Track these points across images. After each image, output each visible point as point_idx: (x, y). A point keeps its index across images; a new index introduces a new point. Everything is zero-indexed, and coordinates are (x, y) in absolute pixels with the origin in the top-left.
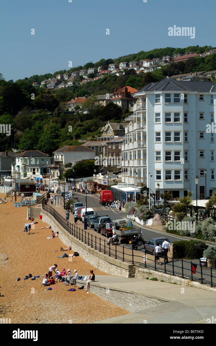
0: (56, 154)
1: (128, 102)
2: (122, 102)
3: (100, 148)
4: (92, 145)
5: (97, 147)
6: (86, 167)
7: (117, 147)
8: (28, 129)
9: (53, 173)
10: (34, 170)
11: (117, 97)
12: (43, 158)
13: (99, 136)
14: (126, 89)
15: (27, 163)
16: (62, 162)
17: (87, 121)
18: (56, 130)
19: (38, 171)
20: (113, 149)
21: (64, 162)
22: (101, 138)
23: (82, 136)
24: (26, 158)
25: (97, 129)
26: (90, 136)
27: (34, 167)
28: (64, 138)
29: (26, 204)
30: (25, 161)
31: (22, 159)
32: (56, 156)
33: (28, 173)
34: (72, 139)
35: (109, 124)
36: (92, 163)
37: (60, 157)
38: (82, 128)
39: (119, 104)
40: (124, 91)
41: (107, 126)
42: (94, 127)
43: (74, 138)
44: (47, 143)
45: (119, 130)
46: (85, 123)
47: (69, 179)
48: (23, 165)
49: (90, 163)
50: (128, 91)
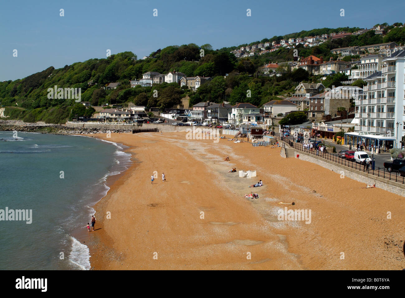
0: (266, 107)
1: (312, 68)
2: (308, 68)
3: (299, 102)
4: (293, 100)
5: (297, 101)
6: (297, 117)
7: (319, 102)
8: (236, 86)
9: (266, 121)
10: (249, 118)
11: (303, 63)
12: (254, 109)
13: (293, 93)
14: (311, 58)
16: (271, 112)
17: (283, 81)
18: (259, 87)
19: (253, 119)
20: (315, 103)
21: (273, 112)
22: (295, 94)
23: (280, 93)
24: (241, 108)
25: (291, 88)
26: (285, 93)
27: (249, 116)
28: (266, 94)
29: (262, 145)
30: (241, 111)
31: (238, 110)
32: (266, 108)
33: (243, 120)
34: (271, 95)
35: (302, 84)
36: (302, 113)
37: (270, 108)
38: (279, 86)
39: (306, 69)
40: (309, 59)
41: (300, 85)
42: (288, 86)
43: (273, 94)
44: (253, 98)
45: (310, 89)
46: (281, 83)
47: (284, 126)
48: (238, 113)
49: (300, 113)
50: (313, 59)
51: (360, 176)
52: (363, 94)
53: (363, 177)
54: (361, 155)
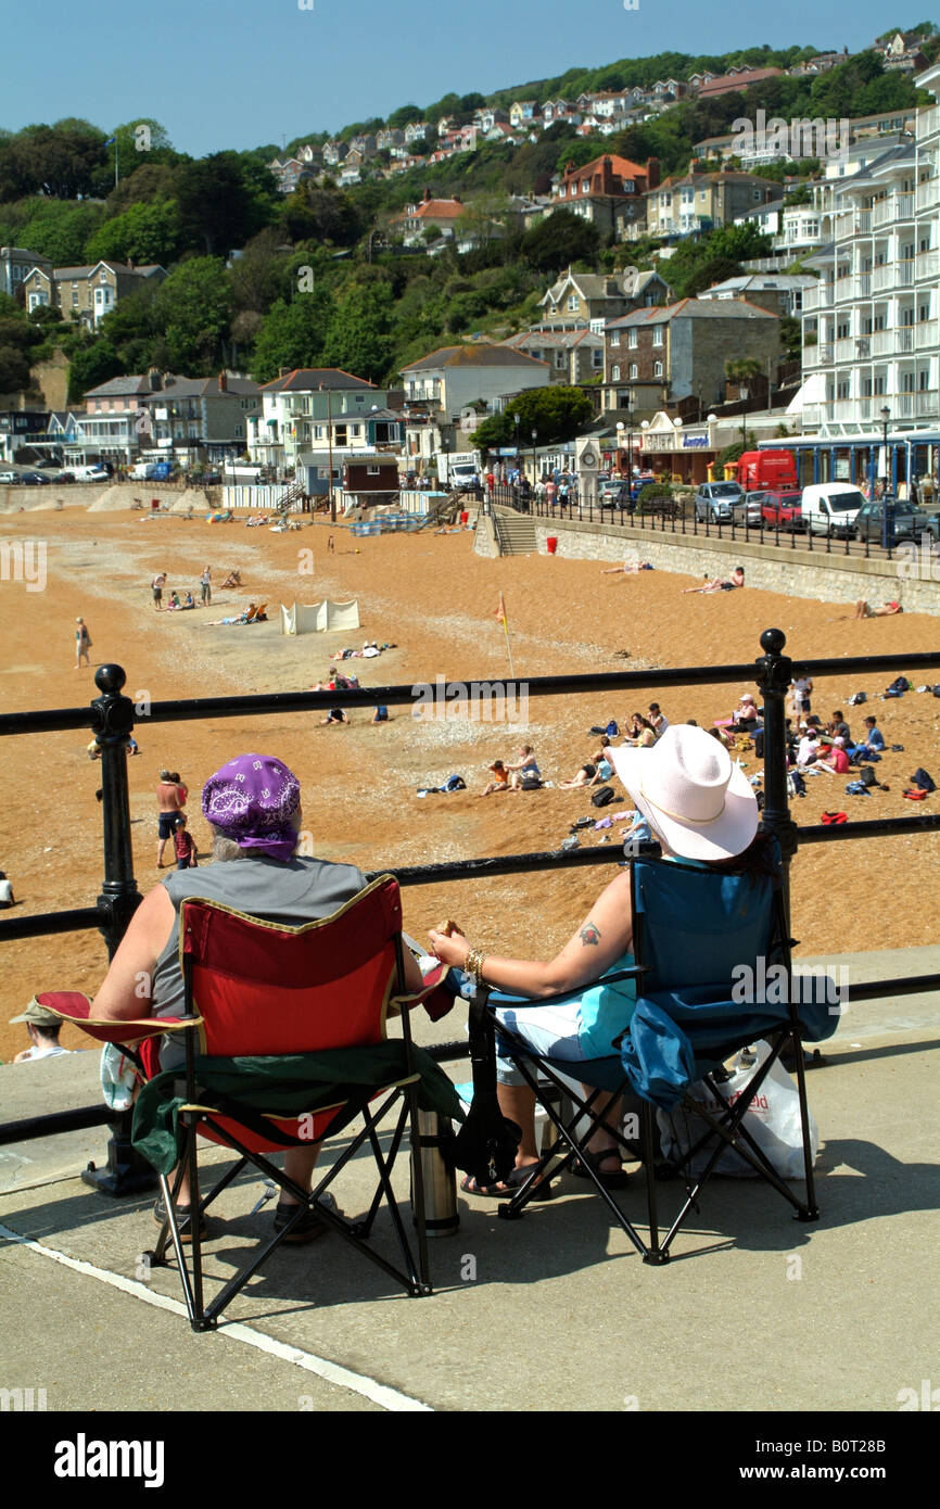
0: (414, 378)
1: (613, 209)
2: (594, 211)
3: (560, 355)
4: (533, 346)
5: (549, 351)
6: (551, 411)
7: (645, 344)
8: (281, 301)
9: (413, 439)
10: (341, 429)
11: (574, 192)
12: (360, 393)
13: (535, 322)
14: (608, 166)
15: (305, 407)
16: (438, 402)
17: (486, 272)
18: (382, 302)
19: (356, 432)
20: (628, 350)
21: (443, 400)
22: (541, 326)
23: (473, 323)
24: (302, 392)
25: (521, 300)
26: (500, 320)
27: (340, 422)
28: (412, 331)
29: (394, 527)
30: (302, 402)
31: (287, 398)
32: (413, 383)
33: (315, 444)
34: (437, 331)
35: (570, 279)
36: (570, 394)
37: (429, 384)
38: (472, 294)
39: (587, 213)
40: (599, 170)
41: (561, 286)
42: (510, 292)
43: (445, 330)
44: (356, 346)
45: (607, 297)
46: (477, 278)
47: (493, 452)
48: (292, 416)
49: (564, 395)
50: (614, 172)
51: (832, 576)
53: (843, 577)
54: (830, 497)
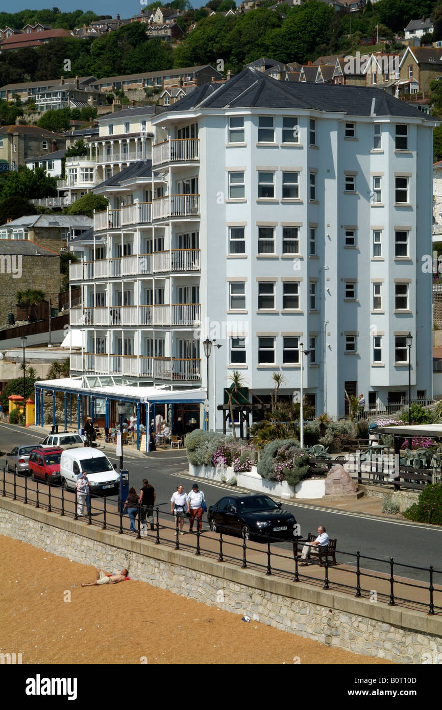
51: (78, 540)
52: (94, 242)
53: (86, 542)
54: (82, 461)
